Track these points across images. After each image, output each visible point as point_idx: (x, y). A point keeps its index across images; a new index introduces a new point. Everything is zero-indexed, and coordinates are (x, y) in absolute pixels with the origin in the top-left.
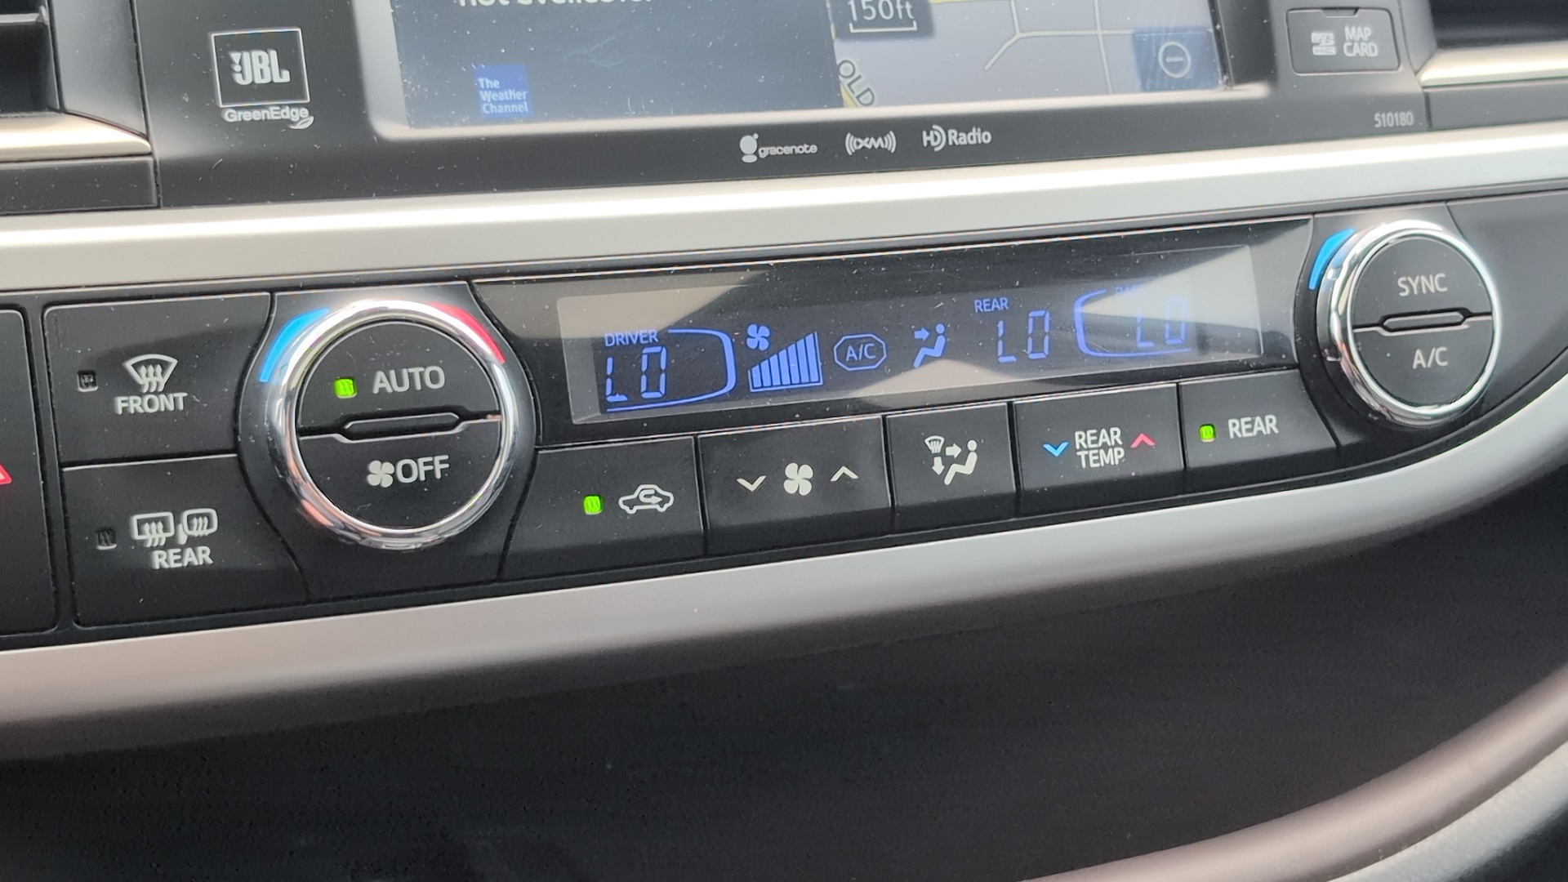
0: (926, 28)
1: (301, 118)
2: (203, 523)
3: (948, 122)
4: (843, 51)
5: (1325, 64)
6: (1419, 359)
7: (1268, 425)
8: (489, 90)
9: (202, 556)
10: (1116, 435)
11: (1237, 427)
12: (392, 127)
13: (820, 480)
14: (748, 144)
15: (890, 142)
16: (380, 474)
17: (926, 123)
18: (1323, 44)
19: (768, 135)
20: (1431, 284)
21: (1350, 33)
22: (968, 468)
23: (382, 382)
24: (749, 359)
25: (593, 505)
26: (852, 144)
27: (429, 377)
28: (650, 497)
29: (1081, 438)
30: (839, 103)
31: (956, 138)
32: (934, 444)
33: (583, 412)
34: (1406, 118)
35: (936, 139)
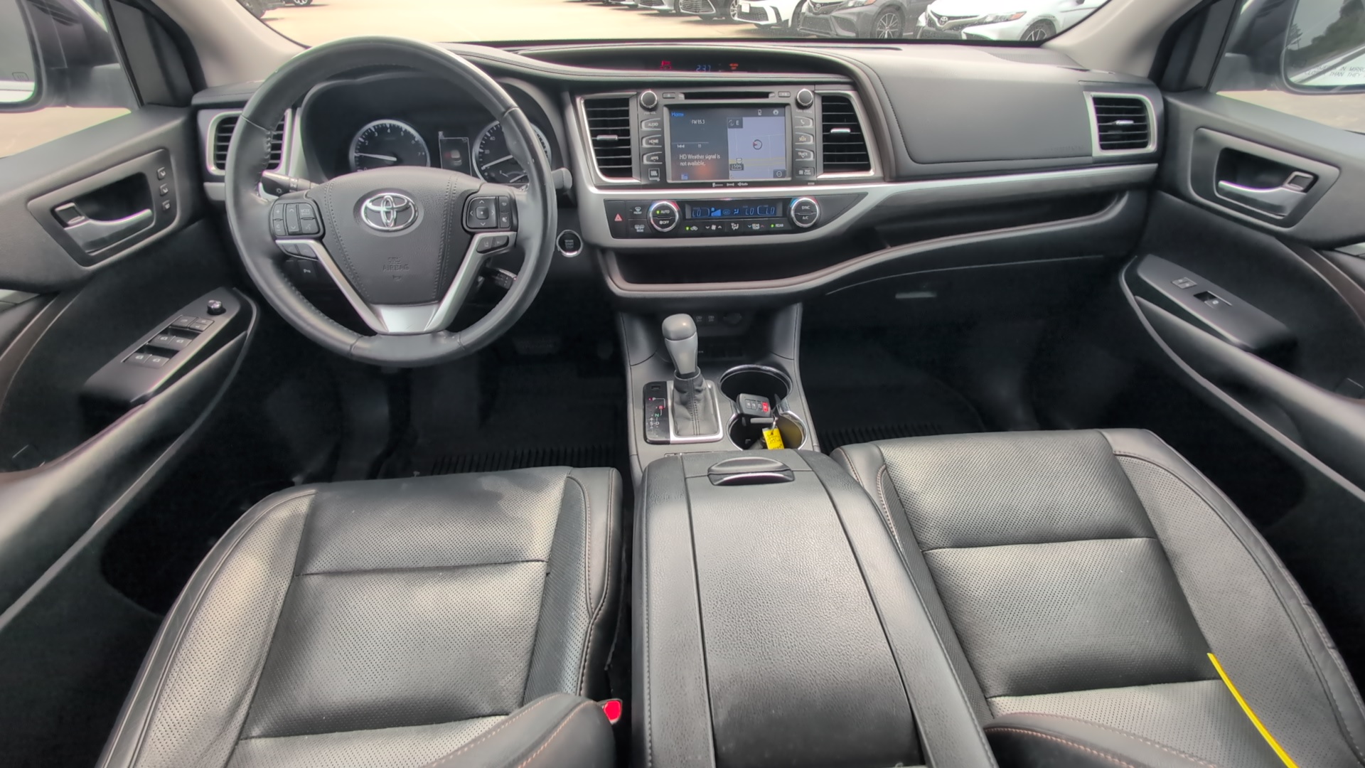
0: (743, 169)
1: (658, 179)
2: (642, 227)
3: (742, 182)
4: (730, 172)
5: (801, 175)
6: (804, 218)
7: (782, 225)
8: (683, 177)
9: (642, 231)
10: (758, 225)
11: (777, 225)
12: (669, 181)
13: (717, 228)
14: (714, 185)
15: (733, 184)
16: (661, 222)
17: (738, 182)
18: (801, 172)
19: (716, 183)
20: (807, 208)
21: (806, 171)
22: (737, 228)
23: (662, 212)
24: (711, 212)
25: (687, 228)
26: (728, 185)
27: (668, 212)
28: (694, 228)
29: (754, 225)
30: (728, 178)
31: (743, 184)
32: (732, 224)
33: (688, 216)
34: (813, 183)
35: (739, 184)
